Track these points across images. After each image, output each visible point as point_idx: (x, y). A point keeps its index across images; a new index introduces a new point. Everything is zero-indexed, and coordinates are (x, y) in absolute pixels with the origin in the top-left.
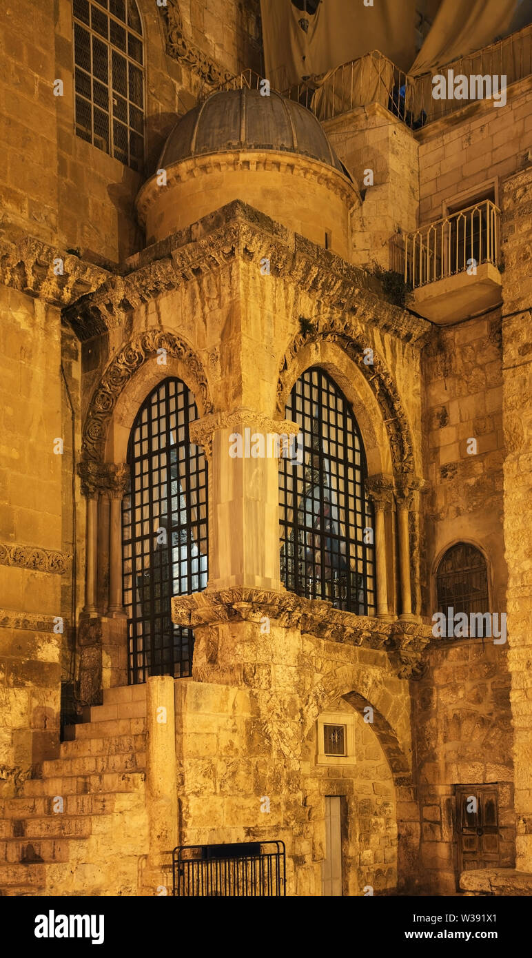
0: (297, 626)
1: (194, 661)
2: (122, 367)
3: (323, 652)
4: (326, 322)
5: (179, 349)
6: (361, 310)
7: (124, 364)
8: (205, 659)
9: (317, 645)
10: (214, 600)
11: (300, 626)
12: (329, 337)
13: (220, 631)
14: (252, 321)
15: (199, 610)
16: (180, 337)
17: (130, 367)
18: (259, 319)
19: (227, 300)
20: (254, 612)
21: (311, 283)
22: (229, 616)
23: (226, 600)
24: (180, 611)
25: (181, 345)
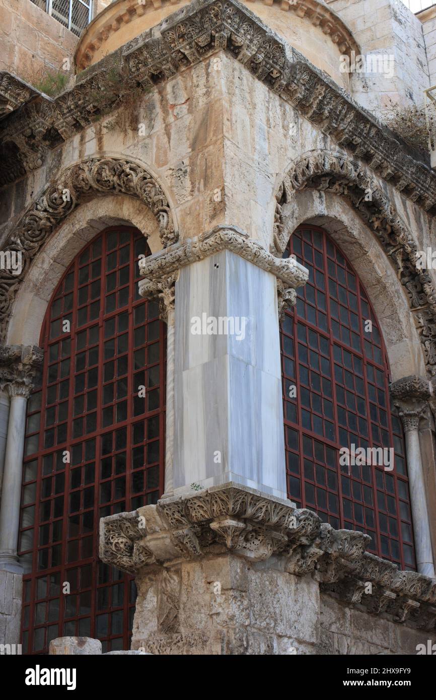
0: (313, 575)
1: (134, 630)
2: (41, 214)
3: (348, 629)
4: (335, 160)
5: (127, 175)
6: (378, 158)
7: (45, 210)
8: (153, 625)
9: (340, 615)
10: (177, 516)
11: (318, 577)
12: (336, 186)
13: (184, 574)
14: (239, 126)
15: (148, 537)
16: (129, 159)
17: (53, 215)
18: (248, 127)
19: (202, 102)
20: (247, 540)
21: (315, 106)
22: (203, 546)
23: (198, 514)
24: (114, 541)
25: (131, 169)
